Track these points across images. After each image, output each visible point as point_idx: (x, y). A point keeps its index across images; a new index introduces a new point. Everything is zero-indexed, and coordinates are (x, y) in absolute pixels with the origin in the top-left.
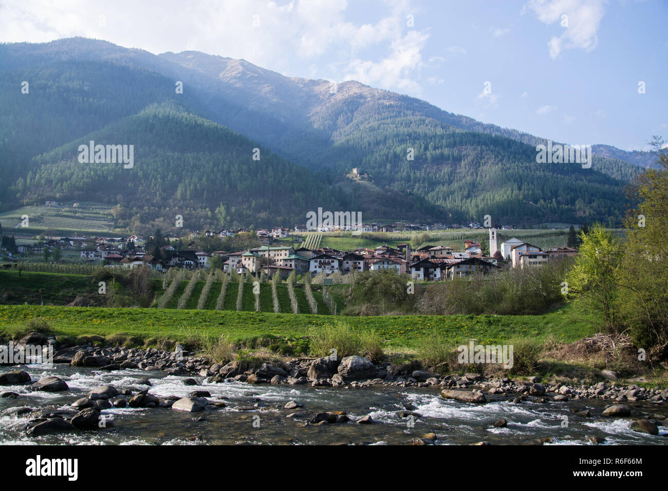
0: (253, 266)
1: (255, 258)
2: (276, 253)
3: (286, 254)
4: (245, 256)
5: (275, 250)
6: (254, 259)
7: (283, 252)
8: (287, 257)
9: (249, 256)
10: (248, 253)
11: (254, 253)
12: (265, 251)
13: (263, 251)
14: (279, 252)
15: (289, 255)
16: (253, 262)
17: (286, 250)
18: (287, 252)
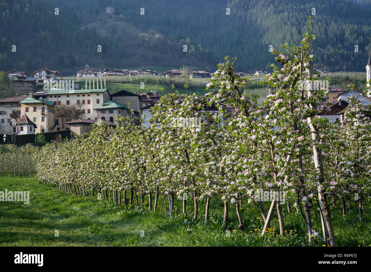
0: (43, 120)
1: (46, 107)
2: (81, 98)
3: (98, 101)
4: (27, 104)
5: (78, 95)
6: (43, 108)
7: (93, 98)
8: (100, 106)
9: (35, 104)
10: (30, 99)
11: (41, 98)
12: (59, 96)
13: (56, 96)
14: (86, 98)
15: (104, 102)
16: (43, 114)
17: (98, 94)
18: (101, 98)
